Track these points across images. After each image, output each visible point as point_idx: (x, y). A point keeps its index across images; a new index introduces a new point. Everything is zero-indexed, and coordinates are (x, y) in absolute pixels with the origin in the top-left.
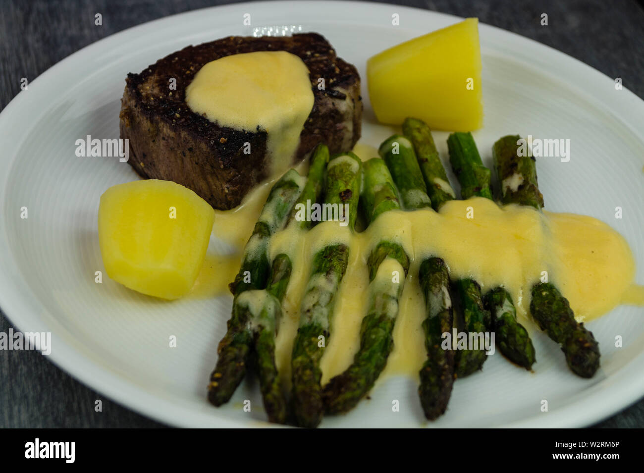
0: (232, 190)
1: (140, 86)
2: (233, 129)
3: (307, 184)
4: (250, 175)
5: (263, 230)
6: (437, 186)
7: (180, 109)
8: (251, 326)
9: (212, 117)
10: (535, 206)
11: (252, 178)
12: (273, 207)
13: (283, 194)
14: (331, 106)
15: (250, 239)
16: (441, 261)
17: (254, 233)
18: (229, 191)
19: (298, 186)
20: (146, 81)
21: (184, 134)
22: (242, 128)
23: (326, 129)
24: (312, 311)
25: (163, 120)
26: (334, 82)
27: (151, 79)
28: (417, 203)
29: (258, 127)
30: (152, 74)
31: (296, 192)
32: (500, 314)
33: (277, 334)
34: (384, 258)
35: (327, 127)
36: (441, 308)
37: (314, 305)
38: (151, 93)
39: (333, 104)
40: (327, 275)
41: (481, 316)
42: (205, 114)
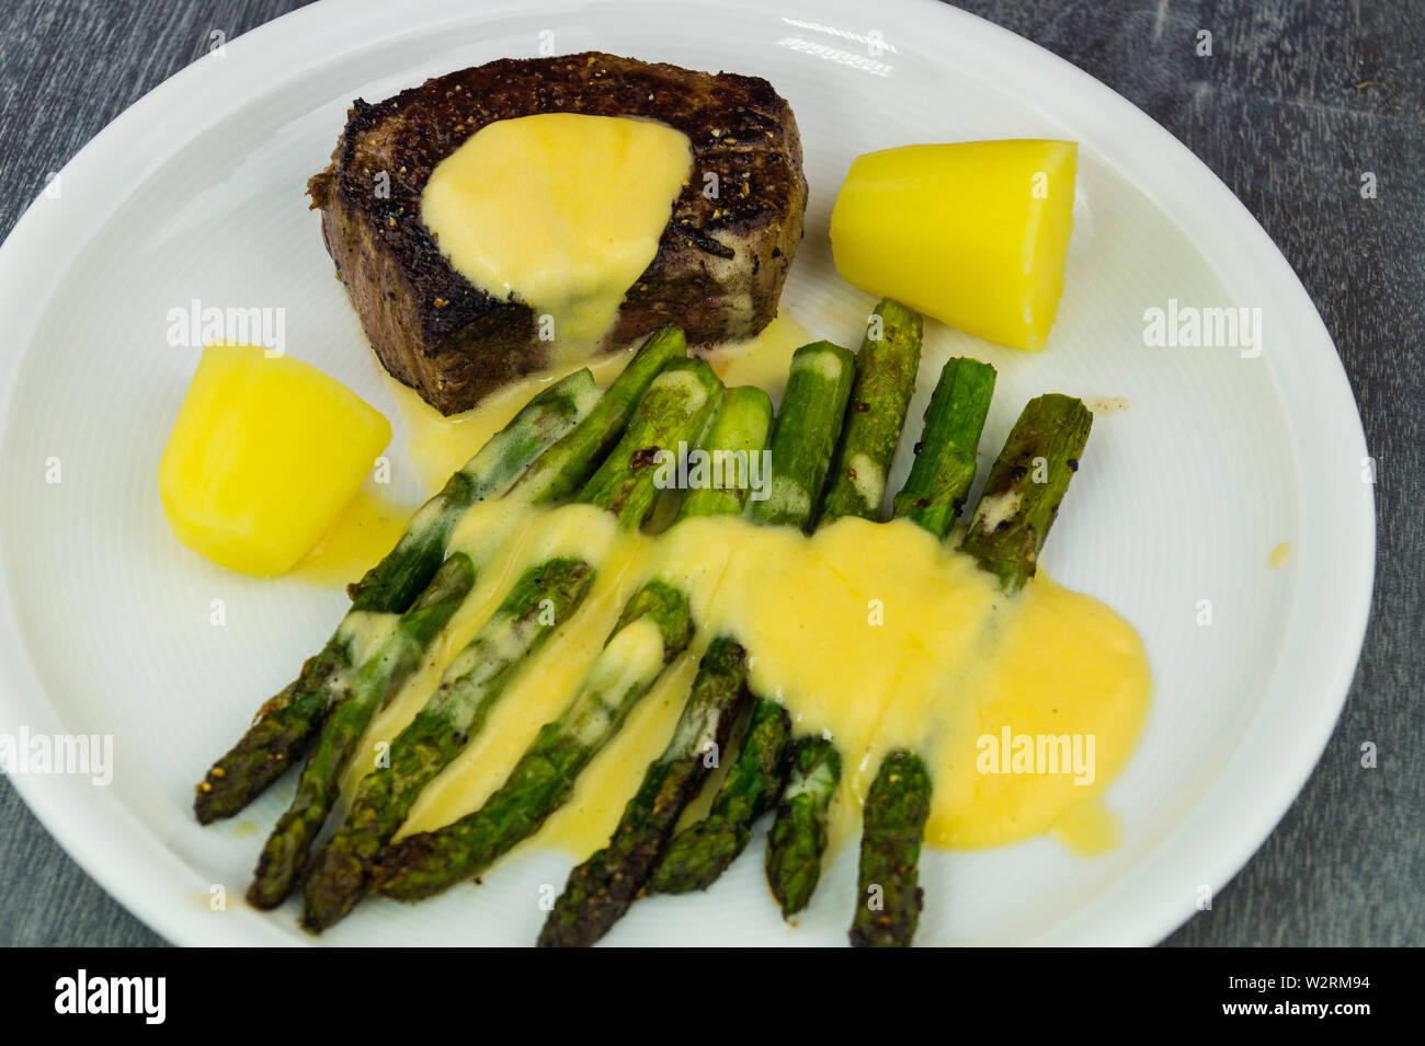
0: (450, 388)
1: (362, 134)
2: (468, 282)
3: (597, 410)
4: (504, 360)
5: (462, 490)
6: (852, 473)
7: (402, 209)
8: (337, 685)
9: (446, 246)
10: (1004, 578)
11: (510, 367)
12: (505, 445)
13: (538, 422)
14: (696, 267)
15: (428, 503)
16: (741, 653)
17: (441, 495)
18: (444, 387)
19: (575, 411)
20: (378, 126)
21: (388, 263)
22: (485, 287)
23: (682, 304)
24: (451, 689)
25: (366, 221)
26: (723, 217)
27: (389, 123)
28: (774, 511)
29: (511, 294)
30: (395, 113)
31: (567, 422)
32: (793, 792)
33: (384, 709)
34: (640, 616)
35: (686, 301)
36: (684, 750)
37: (459, 680)
38: (373, 157)
39: (702, 263)
40: (520, 620)
41: (756, 786)
42: (437, 235)
